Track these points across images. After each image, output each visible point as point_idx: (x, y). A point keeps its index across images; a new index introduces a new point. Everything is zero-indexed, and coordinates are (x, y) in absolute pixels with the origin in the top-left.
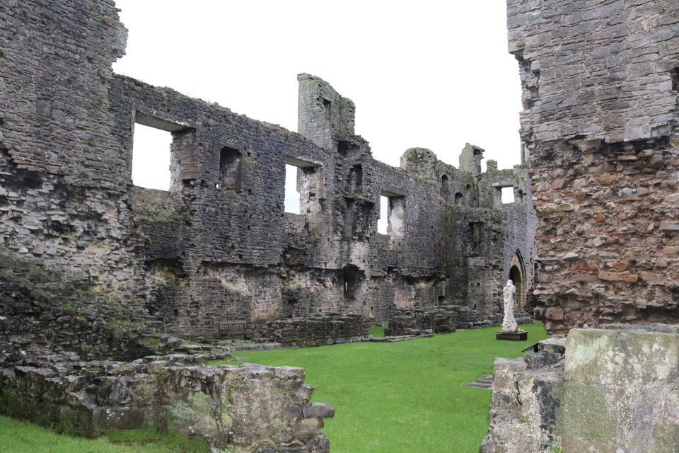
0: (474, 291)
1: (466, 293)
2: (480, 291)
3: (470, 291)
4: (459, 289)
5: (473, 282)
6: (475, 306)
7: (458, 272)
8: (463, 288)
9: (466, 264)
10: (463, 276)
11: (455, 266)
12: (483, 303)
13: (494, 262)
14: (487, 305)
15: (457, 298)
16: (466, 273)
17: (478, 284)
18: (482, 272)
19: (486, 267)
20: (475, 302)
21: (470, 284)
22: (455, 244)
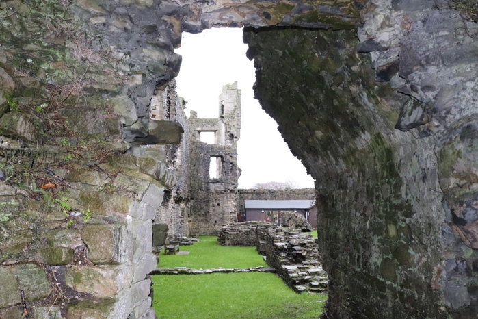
0: (214, 210)
1: (208, 212)
2: (219, 210)
3: (211, 210)
4: (202, 208)
5: (214, 203)
6: (216, 222)
7: (201, 195)
8: (205, 208)
9: (208, 189)
10: (205, 198)
11: (198, 190)
12: (223, 219)
13: (231, 188)
14: (226, 221)
15: (200, 216)
16: (208, 196)
17: (218, 205)
18: (221, 195)
19: (225, 191)
20: (215, 219)
21: (211, 204)
22: (198, 172)
